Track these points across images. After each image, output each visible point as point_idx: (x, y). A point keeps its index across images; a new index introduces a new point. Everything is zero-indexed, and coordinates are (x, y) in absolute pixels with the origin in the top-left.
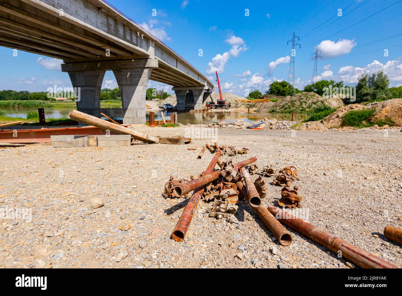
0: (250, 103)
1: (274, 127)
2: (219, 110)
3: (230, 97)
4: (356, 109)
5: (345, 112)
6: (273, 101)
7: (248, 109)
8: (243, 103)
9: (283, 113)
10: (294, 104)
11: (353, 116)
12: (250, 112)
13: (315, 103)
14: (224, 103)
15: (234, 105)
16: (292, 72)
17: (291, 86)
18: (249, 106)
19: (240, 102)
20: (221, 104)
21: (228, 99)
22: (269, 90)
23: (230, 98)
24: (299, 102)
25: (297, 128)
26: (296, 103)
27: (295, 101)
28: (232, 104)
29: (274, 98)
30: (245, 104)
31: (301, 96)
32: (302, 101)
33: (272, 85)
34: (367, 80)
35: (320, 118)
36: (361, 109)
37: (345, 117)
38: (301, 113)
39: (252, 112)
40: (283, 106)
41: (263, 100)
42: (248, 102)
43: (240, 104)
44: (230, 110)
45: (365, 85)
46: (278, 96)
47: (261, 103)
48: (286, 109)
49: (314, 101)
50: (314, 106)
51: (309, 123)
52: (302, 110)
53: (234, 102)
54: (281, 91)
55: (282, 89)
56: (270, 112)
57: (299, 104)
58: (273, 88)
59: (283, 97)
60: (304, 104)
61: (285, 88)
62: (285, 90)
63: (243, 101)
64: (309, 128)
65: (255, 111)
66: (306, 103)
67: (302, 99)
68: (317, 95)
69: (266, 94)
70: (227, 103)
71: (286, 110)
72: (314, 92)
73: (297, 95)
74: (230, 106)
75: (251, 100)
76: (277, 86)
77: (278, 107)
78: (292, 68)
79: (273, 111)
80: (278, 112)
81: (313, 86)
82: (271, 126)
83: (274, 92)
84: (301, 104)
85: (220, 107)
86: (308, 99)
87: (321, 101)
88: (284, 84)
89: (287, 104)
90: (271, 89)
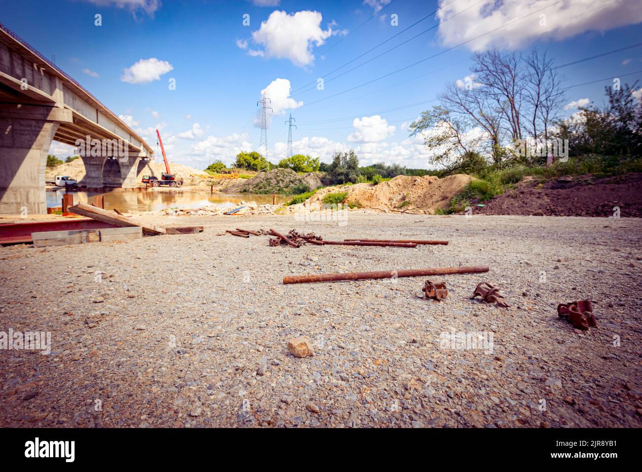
0: (212, 180)
1: (255, 211)
2: (166, 188)
3: (182, 169)
4: (333, 192)
5: (324, 194)
6: (243, 178)
7: (210, 187)
8: (203, 179)
9: (257, 193)
10: (270, 182)
11: (331, 199)
12: (213, 191)
13: (292, 182)
14: (173, 179)
15: (189, 181)
16: (264, 141)
17: (264, 159)
18: (211, 183)
19: (196, 177)
20: (168, 179)
21: (178, 173)
22: (237, 162)
23: (182, 172)
24: (275, 180)
25: (280, 212)
26: (272, 181)
27: (271, 179)
28: (185, 181)
29: (244, 172)
30: (206, 180)
31: (277, 173)
32: (278, 178)
33: (240, 156)
34: (341, 159)
35: (302, 201)
36: (337, 192)
37: (324, 200)
38: (279, 193)
39: (217, 192)
40: (257, 185)
41: (230, 175)
42: (209, 177)
43: (198, 181)
44: (182, 188)
45: (339, 164)
46: (249, 171)
47: (228, 180)
48: (261, 188)
49: (292, 179)
50: (292, 185)
51: (292, 206)
52: (279, 190)
53: (188, 176)
54: (252, 164)
55: (253, 162)
56: (241, 192)
57: (276, 182)
58: (242, 159)
59: (254, 172)
60: (281, 182)
61: (256, 160)
62: (257, 163)
63: (201, 176)
64: (293, 212)
65: (220, 191)
66: (283, 181)
67: (279, 176)
68: (294, 172)
69: (232, 167)
70: (177, 178)
71: (261, 190)
72: (291, 168)
73: (272, 171)
74: (182, 183)
75: (213, 174)
76: (246, 157)
77: (251, 186)
78: (264, 137)
79: (245, 191)
80: (251, 192)
81: (289, 161)
82: (253, 211)
83: (243, 165)
84: (278, 182)
85: (166, 184)
86: (285, 176)
87: (299, 180)
88: (254, 156)
89: (262, 182)
90: (239, 161)
